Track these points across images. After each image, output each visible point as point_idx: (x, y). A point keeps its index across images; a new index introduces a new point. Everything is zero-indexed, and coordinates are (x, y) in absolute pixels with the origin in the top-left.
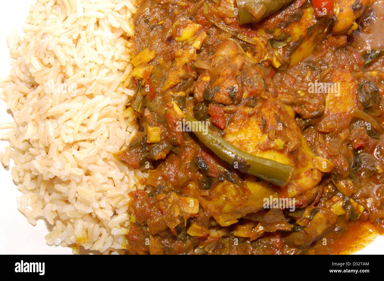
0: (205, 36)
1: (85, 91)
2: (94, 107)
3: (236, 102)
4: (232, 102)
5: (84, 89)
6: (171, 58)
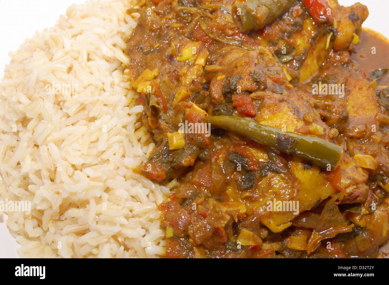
0: (207, 53)
1: (88, 113)
2: (100, 129)
3: (262, 87)
4: (257, 86)
5: (86, 112)
6: (176, 77)
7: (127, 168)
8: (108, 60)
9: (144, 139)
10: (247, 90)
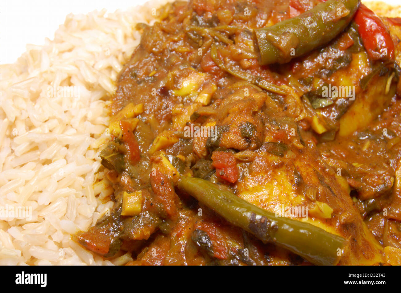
0: (215, 88)
1: (39, 155)
2: (50, 175)
3: (253, 145)
4: (247, 144)
5: (38, 153)
6: (167, 116)
7: (65, 233)
8: (90, 87)
9: (104, 194)
10: (232, 147)
